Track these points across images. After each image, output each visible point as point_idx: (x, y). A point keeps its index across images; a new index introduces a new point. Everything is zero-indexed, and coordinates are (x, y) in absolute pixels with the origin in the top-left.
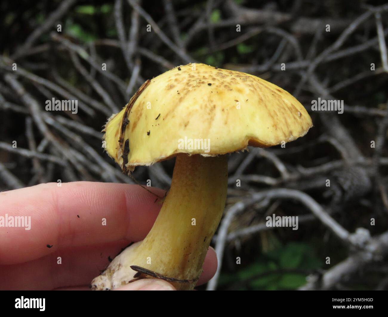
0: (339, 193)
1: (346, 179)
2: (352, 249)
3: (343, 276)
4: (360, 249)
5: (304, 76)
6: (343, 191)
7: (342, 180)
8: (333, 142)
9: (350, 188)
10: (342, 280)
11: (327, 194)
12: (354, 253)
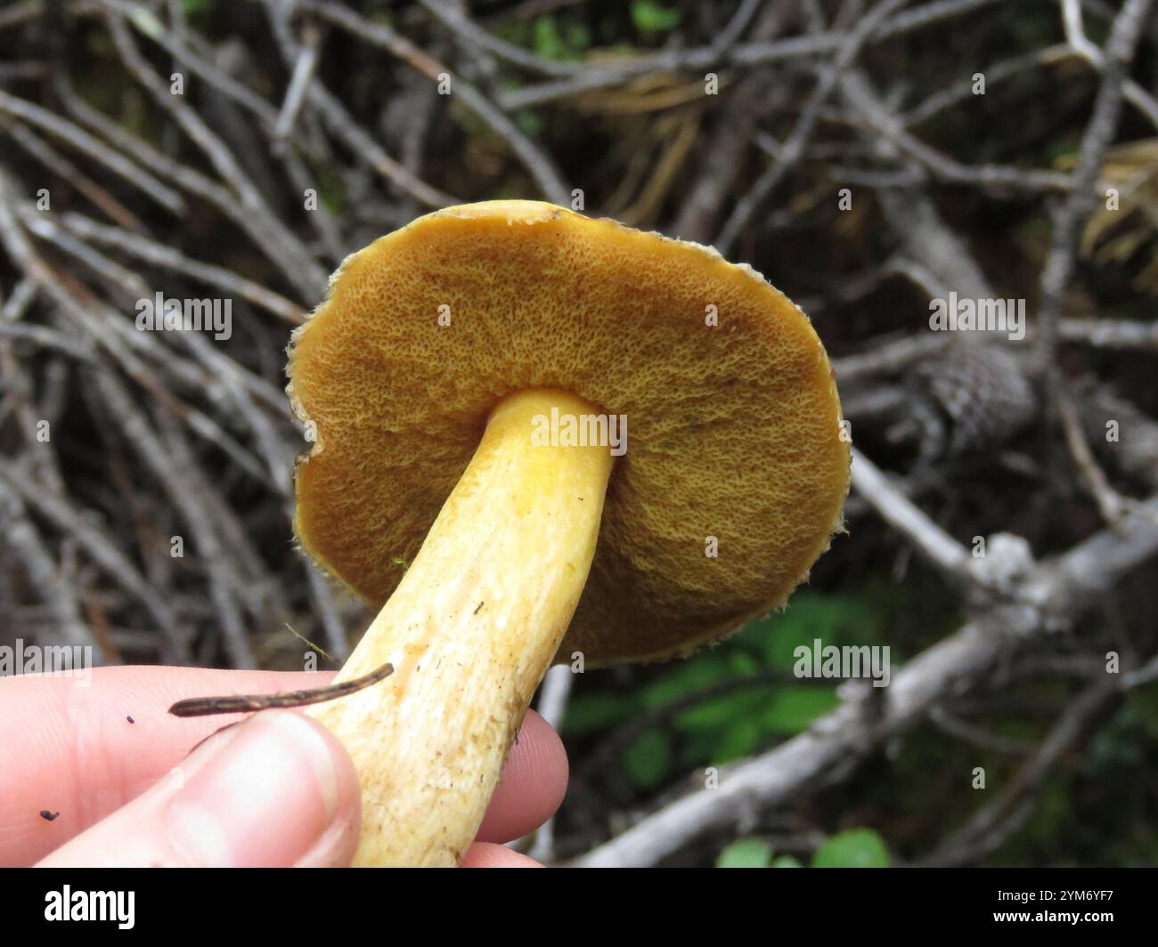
0: (934, 428)
1: (957, 383)
2: (978, 597)
3: (950, 680)
4: (1000, 597)
5: (827, 77)
6: (949, 422)
7: (942, 388)
8: (918, 275)
9: (968, 410)
10: (946, 694)
11: (896, 434)
12: (983, 611)
